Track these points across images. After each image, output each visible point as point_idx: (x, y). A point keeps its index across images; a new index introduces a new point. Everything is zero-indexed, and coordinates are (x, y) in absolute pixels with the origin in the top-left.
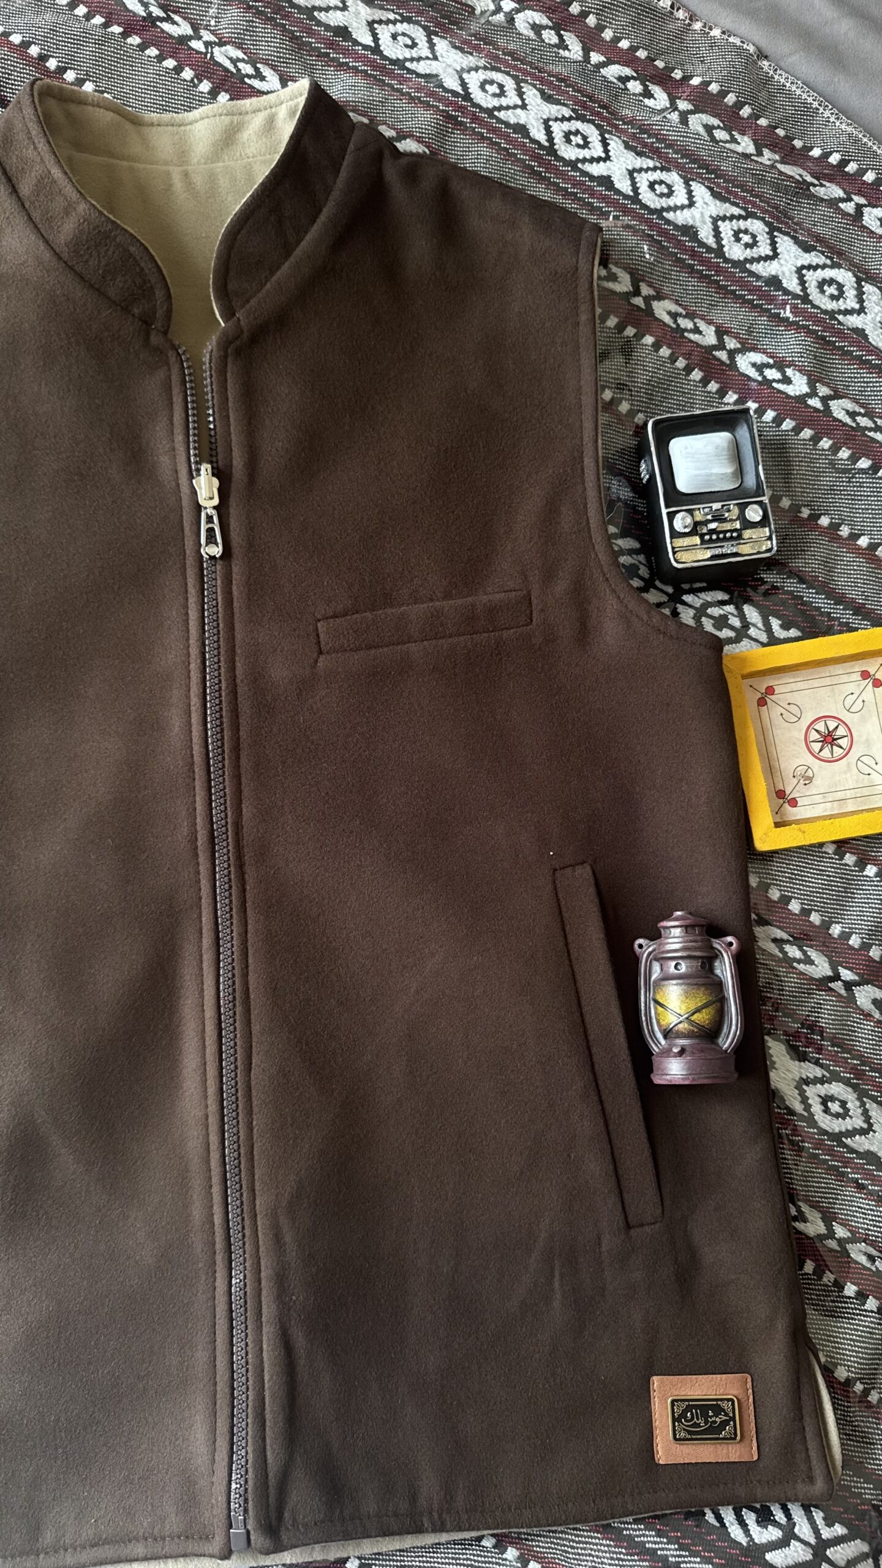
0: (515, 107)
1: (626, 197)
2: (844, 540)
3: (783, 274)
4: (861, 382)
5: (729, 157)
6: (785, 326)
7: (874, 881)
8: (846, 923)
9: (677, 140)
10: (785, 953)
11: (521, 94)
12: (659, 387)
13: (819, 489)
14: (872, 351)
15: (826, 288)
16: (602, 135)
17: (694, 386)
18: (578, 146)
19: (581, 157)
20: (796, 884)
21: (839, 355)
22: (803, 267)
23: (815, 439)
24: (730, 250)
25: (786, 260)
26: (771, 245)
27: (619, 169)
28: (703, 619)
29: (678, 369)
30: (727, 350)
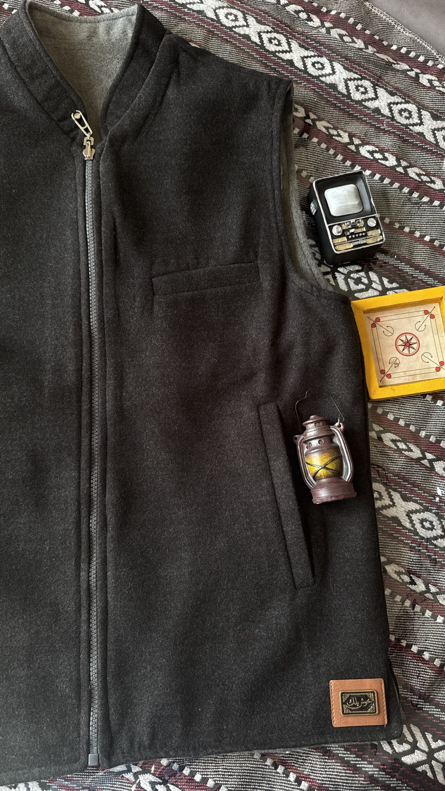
0: (243, 26)
1: (300, 70)
2: (417, 238)
3: (381, 106)
4: (423, 159)
5: (352, 49)
6: (383, 133)
7: (441, 408)
8: (428, 430)
9: (325, 42)
10: (398, 447)
11: (246, 20)
12: (321, 164)
13: (403, 213)
14: (427, 143)
15: (403, 113)
16: (287, 40)
17: (338, 163)
18: (276, 45)
19: (277, 50)
20: (402, 411)
21: (411, 146)
22: (391, 103)
23: (401, 188)
24: (354, 95)
25: (382, 100)
26: (374, 93)
27: (297, 56)
28: (349, 280)
29: (330, 155)
30: (354, 145)
